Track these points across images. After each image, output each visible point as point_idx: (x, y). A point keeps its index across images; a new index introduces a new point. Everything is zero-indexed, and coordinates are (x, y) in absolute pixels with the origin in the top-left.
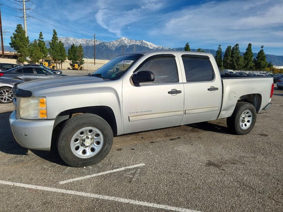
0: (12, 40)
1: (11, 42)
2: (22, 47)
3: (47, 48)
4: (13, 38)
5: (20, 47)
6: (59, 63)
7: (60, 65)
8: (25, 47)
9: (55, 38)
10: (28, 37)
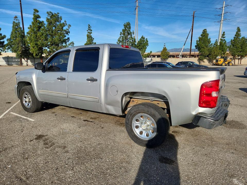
0: (197, 43)
1: (196, 45)
2: (203, 48)
3: (227, 45)
4: (199, 41)
5: (202, 48)
6: (239, 59)
7: (240, 61)
8: (205, 47)
9: (238, 35)
10: (210, 38)
